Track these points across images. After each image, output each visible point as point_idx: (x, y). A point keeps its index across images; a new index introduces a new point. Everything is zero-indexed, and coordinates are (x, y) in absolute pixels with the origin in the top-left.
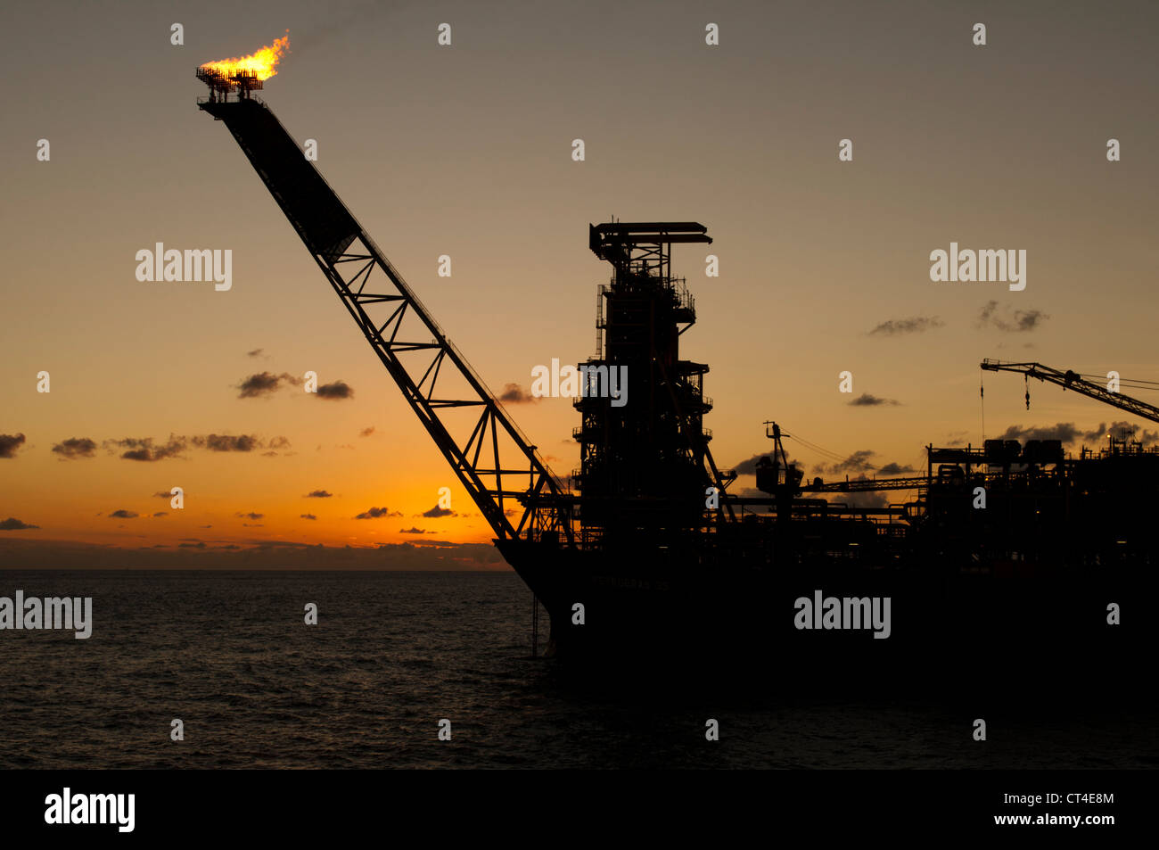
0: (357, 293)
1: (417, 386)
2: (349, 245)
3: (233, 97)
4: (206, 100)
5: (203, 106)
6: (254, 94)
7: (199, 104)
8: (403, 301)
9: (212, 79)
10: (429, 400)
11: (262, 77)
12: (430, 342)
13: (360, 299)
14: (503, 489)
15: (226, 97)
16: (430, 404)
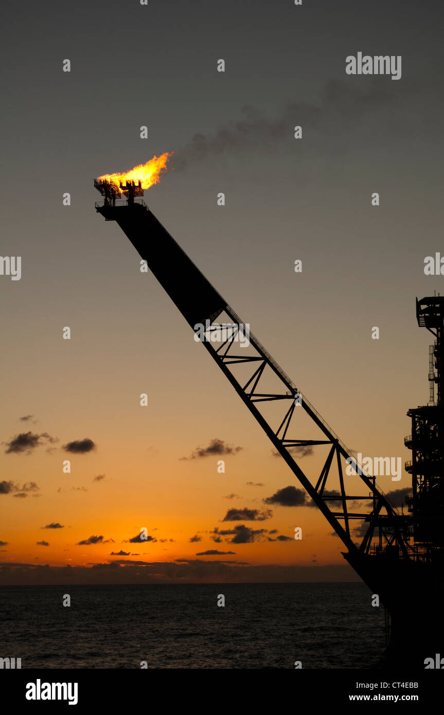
0: (223, 355)
1: (275, 434)
2: (216, 318)
3: (122, 202)
4: (102, 205)
5: (99, 210)
6: (137, 200)
7: (96, 208)
8: (263, 361)
9: (105, 188)
10: (283, 440)
11: (145, 186)
12: (285, 394)
13: (225, 360)
14: (349, 511)
15: (114, 202)
16: (284, 443)
